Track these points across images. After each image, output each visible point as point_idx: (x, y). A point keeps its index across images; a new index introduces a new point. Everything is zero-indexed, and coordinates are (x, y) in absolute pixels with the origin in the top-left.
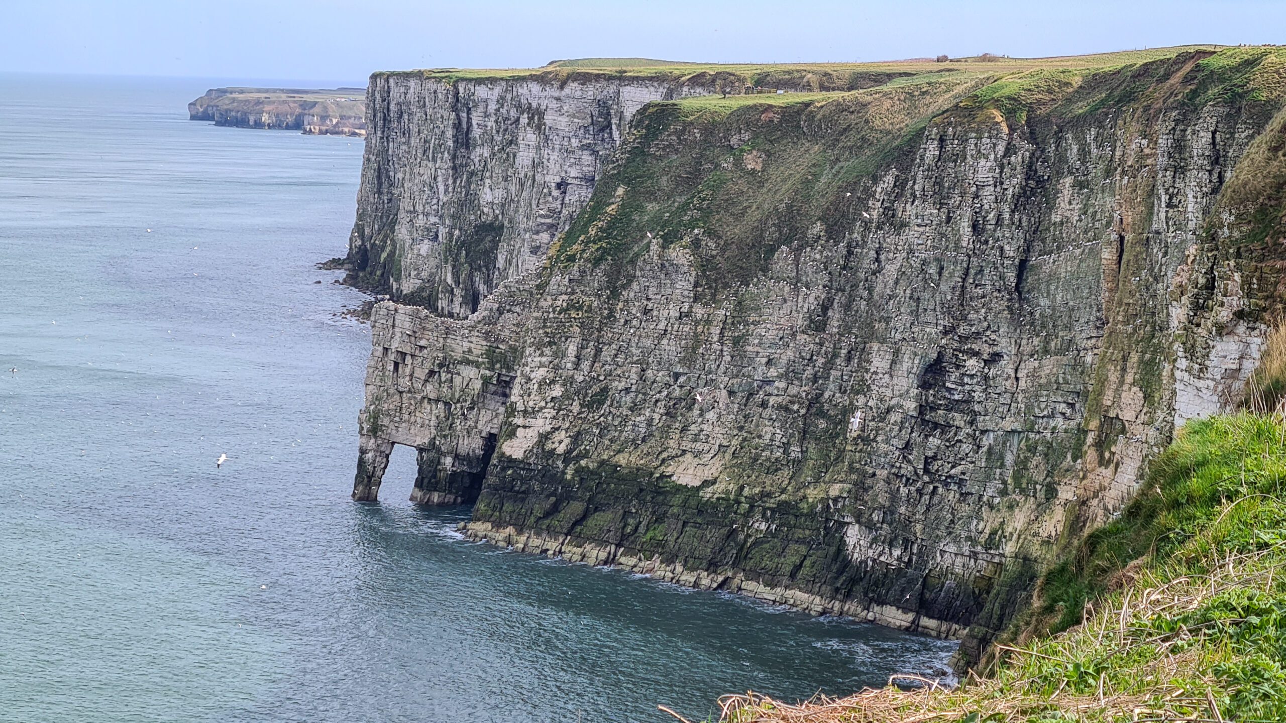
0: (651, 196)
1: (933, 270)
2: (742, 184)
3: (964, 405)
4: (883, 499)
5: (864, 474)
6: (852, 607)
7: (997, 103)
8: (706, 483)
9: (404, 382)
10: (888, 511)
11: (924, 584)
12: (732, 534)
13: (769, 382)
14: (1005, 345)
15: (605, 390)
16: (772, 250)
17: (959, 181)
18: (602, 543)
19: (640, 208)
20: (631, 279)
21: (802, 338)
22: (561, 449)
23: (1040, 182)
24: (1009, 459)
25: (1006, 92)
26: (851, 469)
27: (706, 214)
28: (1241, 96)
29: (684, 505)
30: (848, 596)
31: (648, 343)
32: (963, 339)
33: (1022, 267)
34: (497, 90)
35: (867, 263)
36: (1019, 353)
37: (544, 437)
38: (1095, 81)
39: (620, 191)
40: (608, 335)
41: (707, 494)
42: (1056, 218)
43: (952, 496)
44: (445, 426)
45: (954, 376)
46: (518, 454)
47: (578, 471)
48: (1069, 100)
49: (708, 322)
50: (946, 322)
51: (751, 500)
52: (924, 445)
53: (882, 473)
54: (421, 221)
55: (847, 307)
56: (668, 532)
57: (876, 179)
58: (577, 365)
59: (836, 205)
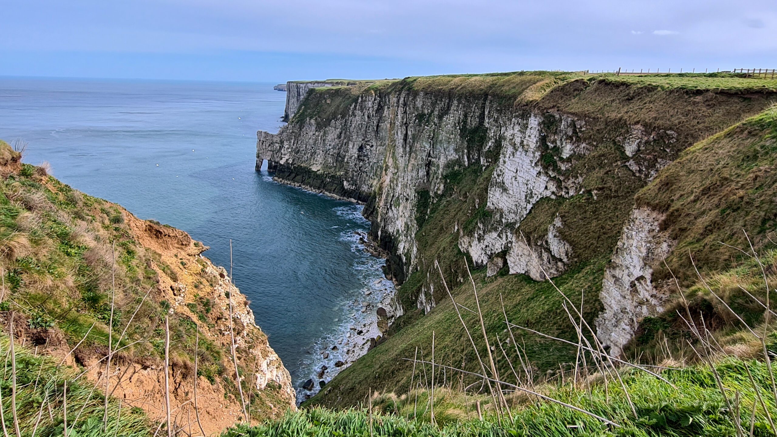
0: (309, 109)
1: (360, 126)
2: (326, 106)
3: (367, 156)
4: (351, 176)
5: (347, 170)
6: (345, 198)
7: (373, 89)
8: (318, 171)
9: (264, 147)
10: (352, 178)
11: (360, 194)
12: (323, 181)
13: (329, 149)
14: (374, 144)
15: (299, 150)
16: (331, 120)
17: (365, 107)
18: (298, 182)
19: (307, 112)
20: (304, 126)
21: (336, 140)
22: (290, 162)
23: (382, 107)
24: (375, 168)
25: (375, 86)
26: (345, 169)
27: (319, 112)
28: (411, 89)
29: (314, 175)
30: (344, 196)
31: (307, 140)
32: (366, 142)
33: (378, 126)
34: (304, 85)
35: (349, 124)
36: (377, 145)
37: (287, 160)
38: (394, 84)
39: (303, 107)
40: (299, 138)
41: (318, 173)
42: (384, 115)
43: (365, 175)
44: (273, 156)
45: (365, 149)
46: (282, 163)
47: (294, 167)
48: (388, 89)
49: (318, 136)
50: (363, 138)
51: (326, 174)
52: (359, 164)
53: (351, 170)
54: (292, 110)
55: (345, 133)
56: (310, 180)
57: (351, 106)
58: (293, 145)
59: (343, 111)
